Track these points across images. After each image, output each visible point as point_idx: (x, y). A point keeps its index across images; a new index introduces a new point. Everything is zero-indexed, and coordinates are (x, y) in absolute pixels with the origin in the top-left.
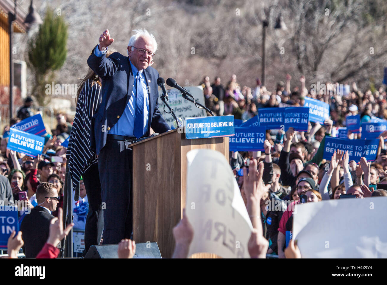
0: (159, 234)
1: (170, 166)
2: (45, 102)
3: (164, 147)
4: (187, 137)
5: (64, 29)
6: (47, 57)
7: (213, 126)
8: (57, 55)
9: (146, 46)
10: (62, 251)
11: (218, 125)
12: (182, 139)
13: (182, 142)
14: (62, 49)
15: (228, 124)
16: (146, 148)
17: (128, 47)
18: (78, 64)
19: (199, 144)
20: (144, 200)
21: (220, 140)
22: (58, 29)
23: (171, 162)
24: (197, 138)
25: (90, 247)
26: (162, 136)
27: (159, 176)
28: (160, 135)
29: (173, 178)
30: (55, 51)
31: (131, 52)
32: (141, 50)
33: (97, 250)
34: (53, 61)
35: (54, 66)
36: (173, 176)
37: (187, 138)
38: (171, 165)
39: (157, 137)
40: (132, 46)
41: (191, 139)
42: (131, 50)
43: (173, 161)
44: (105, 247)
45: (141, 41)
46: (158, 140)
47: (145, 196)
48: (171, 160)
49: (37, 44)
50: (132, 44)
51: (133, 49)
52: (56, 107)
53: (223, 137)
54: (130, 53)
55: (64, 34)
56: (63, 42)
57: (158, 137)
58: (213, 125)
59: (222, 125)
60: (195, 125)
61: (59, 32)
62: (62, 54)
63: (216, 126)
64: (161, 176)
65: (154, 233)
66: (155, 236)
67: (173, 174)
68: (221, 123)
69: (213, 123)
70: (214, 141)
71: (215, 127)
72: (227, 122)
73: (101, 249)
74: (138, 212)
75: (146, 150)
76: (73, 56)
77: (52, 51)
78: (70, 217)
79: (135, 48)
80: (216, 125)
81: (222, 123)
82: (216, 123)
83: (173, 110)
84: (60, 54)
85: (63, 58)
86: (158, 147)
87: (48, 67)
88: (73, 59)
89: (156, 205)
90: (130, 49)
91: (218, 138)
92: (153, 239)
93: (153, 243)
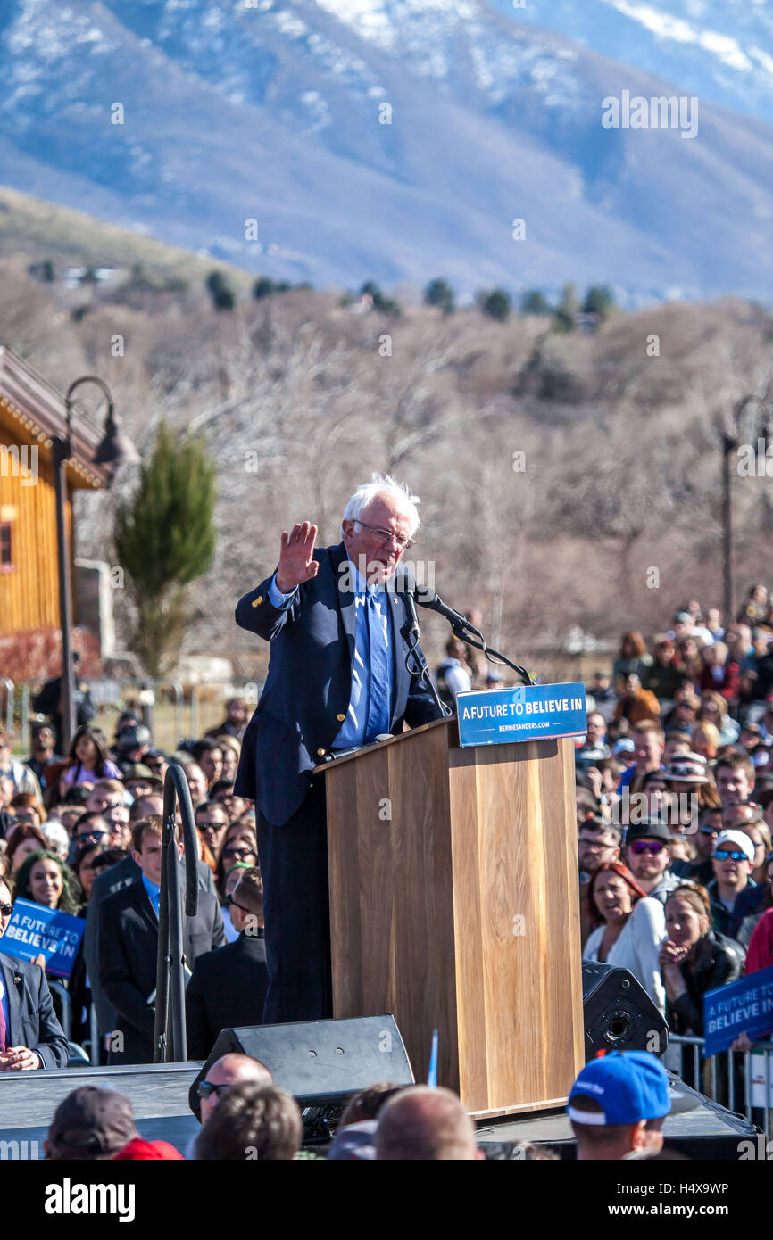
0: (400, 993)
1: (423, 820)
2: (162, 666)
3: (404, 771)
4: (463, 742)
5: (206, 477)
6: (166, 551)
7: (530, 712)
8: (190, 543)
9: (393, 522)
10: (162, 1046)
11: (544, 708)
12: (449, 747)
13: (452, 754)
14: (203, 528)
15: (569, 703)
16: (359, 772)
17: (345, 523)
18: (251, 566)
19: (497, 761)
20: (358, 910)
21: (548, 749)
22: (188, 477)
23: (424, 807)
24: (490, 742)
25: (219, 1032)
26: (398, 742)
27: (395, 845)
28: (395, 739)
29: (430, 849)
30: (184, 536)
31: (351, 536)
32: (381, 532)
33: (237, 1039)
34: (183, 561)
35: (182, 573)
36: (431, 843)
37: (462, 745)
38: (424, 814)
39: (385, 744)
40: (354, 521)
41: (474, 747)
42: (351, 530)
43: (429, 804)
44: (258, 1032)
45: (380, 508)
46: (390, 751)
47: (362, 898)
48: (425, 800)
49: (137, 517)
50: (356, 515)
51: (357, 528)
52: (194, 678)
53: (555, 740)
54: (349, 538)
55: (205, 489)
56: (203, 511)
57: (390, 745)
58: (530, 708)
59: (555, 707)
60: (484, 710)
61: (194, 484)
62: (203, 542)
63: (537, 712)
64: (399, 844)
65: (386, 991)
66: (389, 999)
67: (432, 839)
68: (551, 702)
69: (530, 704)
70: (534, 750)
71: (536, 714)
72: (567, 701)
73: (249, 1037)
74: (344, 940)
75: (359, 779)
76: (238, 545)
77: (176, 534)
78: (178, 959)
79: (364, 525)
80: (538, 709)
81: (553, 702)
82: (537, 703)
83: (427, 670)
84: (197, 540)
85: (207, 551)
86: (391, 770)
87: (167, 576)
88: (238, 551)
89: (390, 920)
90: (348, 527)
91: (545, 740)
92: (385, 1008)
93: (383, 1017)
